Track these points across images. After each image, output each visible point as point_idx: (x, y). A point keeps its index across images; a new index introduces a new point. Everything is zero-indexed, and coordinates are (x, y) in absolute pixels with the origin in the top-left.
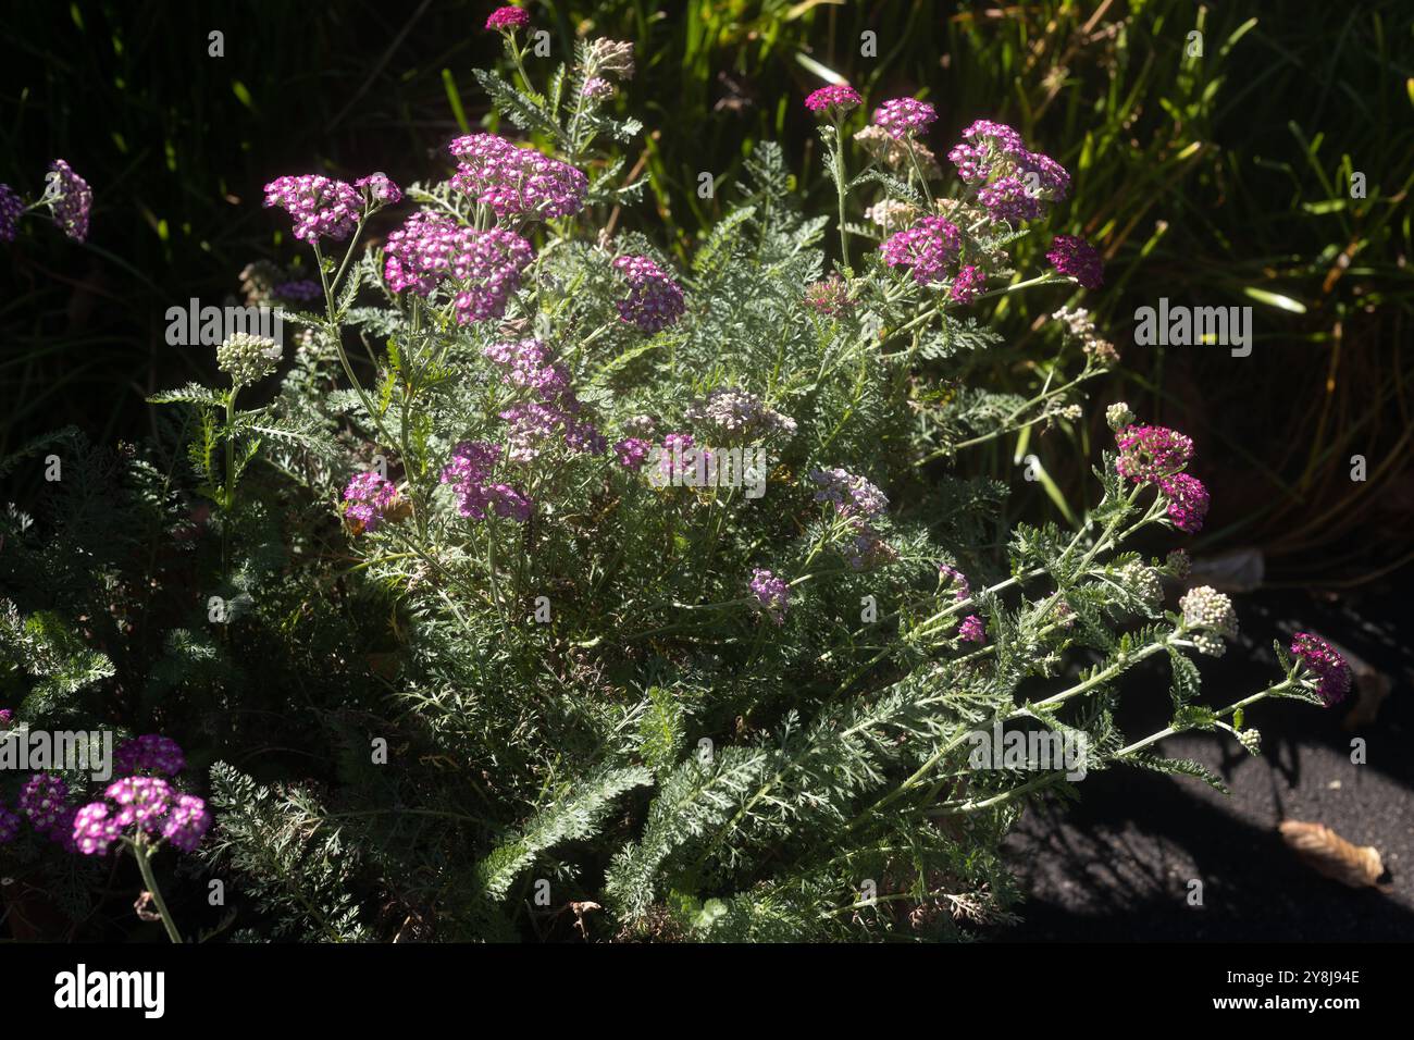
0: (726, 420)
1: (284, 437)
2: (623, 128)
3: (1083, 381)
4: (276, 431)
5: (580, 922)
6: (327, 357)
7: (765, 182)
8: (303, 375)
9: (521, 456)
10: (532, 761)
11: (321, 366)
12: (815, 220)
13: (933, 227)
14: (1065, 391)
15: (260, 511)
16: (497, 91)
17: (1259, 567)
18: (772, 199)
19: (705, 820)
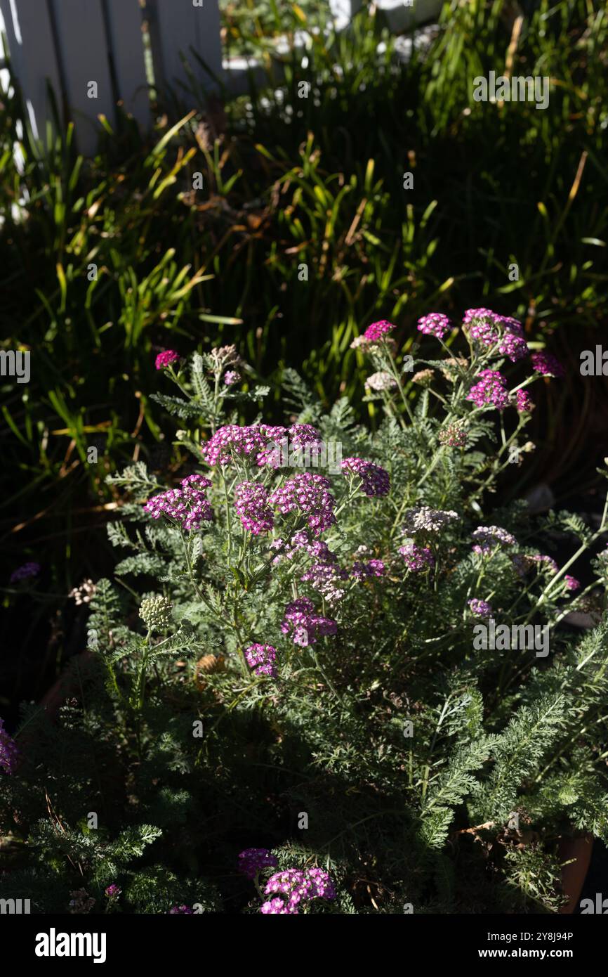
0: (432, 526)
1: (184, 649)
2: (257, 393)
3: (522, 428)
4: (176, 648)
5: (477, 838)
6: (111, 599)
7: (297, 392)
8: (99, 616)
9: (334, 596)
10: (398, 764)
11: (109, 606)
12: (339, 402)
13: (488, 377)
14: (515, 438)
15: (157, 702)
16: (166, 403)
17: (549, 493)
18: (306, 400)
19: (542, 746)
